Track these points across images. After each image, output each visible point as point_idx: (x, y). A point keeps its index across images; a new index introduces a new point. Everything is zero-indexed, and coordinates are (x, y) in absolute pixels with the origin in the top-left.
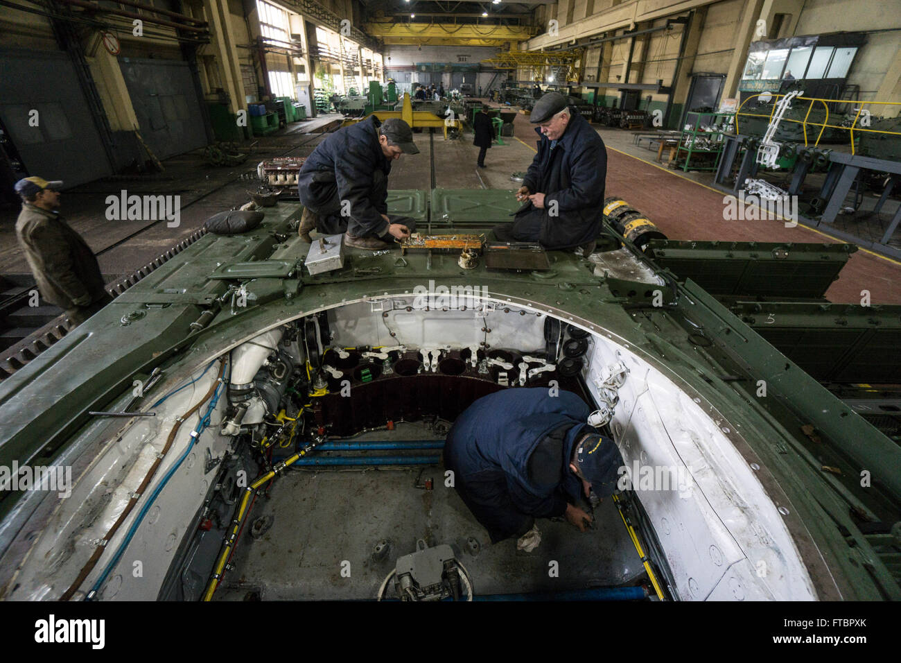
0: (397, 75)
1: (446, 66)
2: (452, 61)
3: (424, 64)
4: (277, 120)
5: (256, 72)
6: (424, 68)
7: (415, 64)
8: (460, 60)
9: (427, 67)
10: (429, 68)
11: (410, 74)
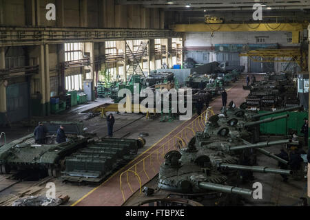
0: (196, 55)
1: (244, 47)
2: (250, 42)
3: (222, 45)
4: (65, 105)
5: (59, 78)
6: (221, 49)
7: (214, 45)
8: (258, 40)
9: (225, 48)
10: (226, 49)
11: (209, 54)
